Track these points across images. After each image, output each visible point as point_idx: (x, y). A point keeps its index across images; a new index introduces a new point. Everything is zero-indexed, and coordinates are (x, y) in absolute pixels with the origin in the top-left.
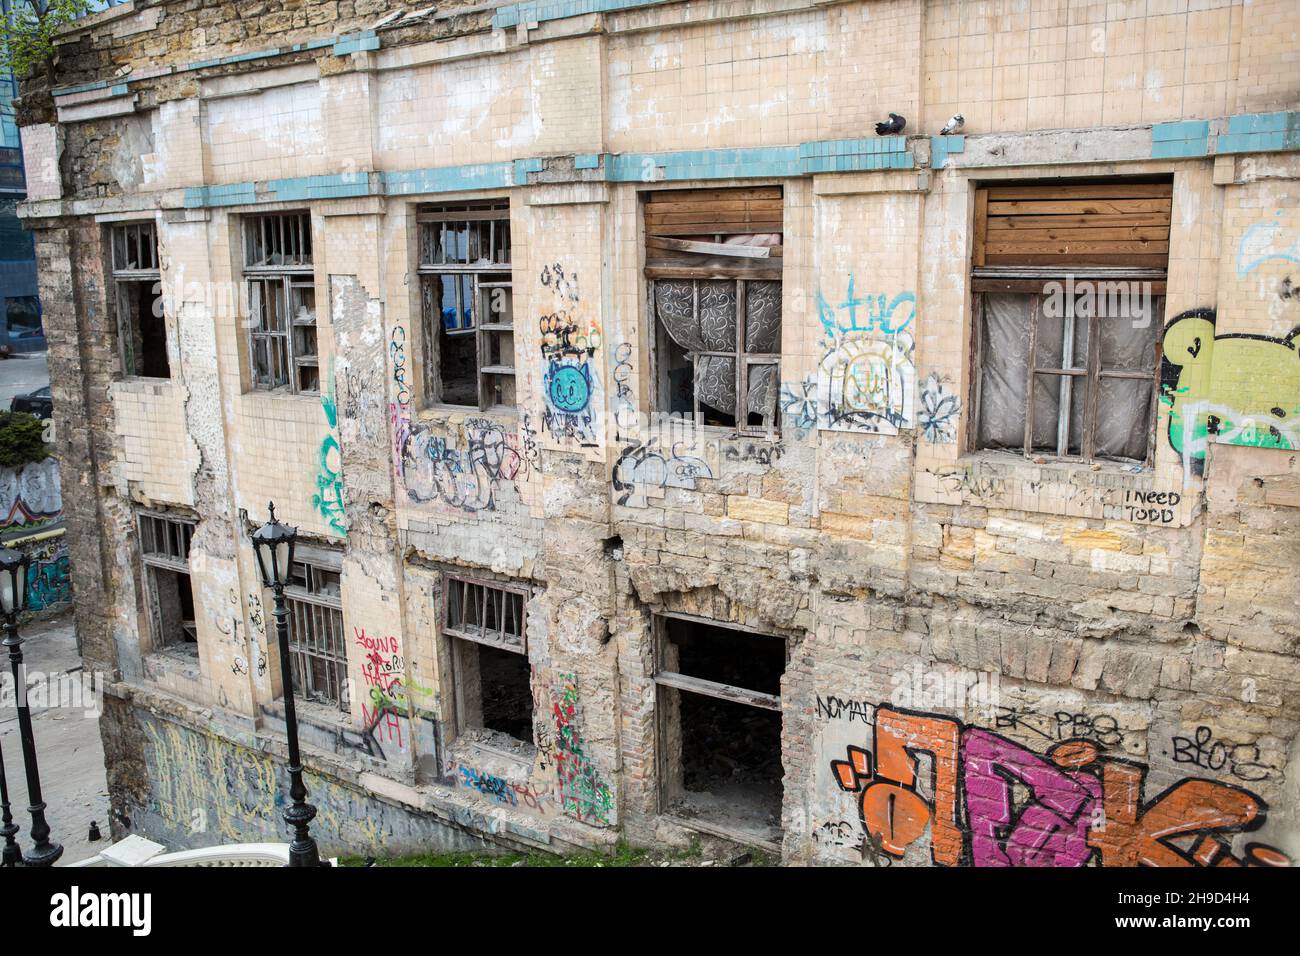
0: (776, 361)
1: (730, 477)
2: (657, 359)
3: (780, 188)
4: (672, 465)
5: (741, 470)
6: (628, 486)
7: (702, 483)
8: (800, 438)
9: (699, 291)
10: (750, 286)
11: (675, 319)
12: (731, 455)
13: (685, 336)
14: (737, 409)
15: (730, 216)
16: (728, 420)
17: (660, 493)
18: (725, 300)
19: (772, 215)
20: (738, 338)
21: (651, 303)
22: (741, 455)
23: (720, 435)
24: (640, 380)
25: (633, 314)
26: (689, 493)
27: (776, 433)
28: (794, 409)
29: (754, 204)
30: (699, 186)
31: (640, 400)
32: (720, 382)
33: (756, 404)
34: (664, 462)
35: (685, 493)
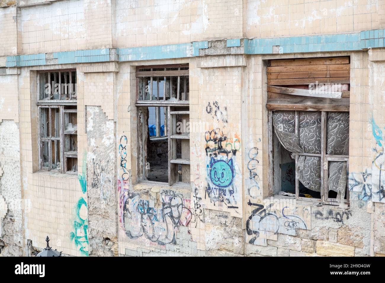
0: (346, 159)
1: (318, 229)
2: (273, 157)
3: (349, 57)
4: (282, 221)
5: (324, 225)
6: (255, 232)
7: (301, 232)
8: (361, 207)
9: (299, 117)
10: (330, 115)
11: (284, 134)
12: (318, 216)
13: (290, 144)
14: (322, 188)
15: (317, 74)
16: (316, 195)
17: (275, 237)
18: (314, 123)
19: (343, 73)
20: (323, 146)
21: (270, 124)
22: (325, 216)
23: (311, 203)
24: (263, 169)
25: (259, 130)
26: (293, 238)
27: (345, 203)
28: (357, 189)
29: (332, 67)
30: (299, 56)
31: (263, 181)
32: (311, 172)
33: (334, 186)
34: (277, 219)
35: (290, 237)
